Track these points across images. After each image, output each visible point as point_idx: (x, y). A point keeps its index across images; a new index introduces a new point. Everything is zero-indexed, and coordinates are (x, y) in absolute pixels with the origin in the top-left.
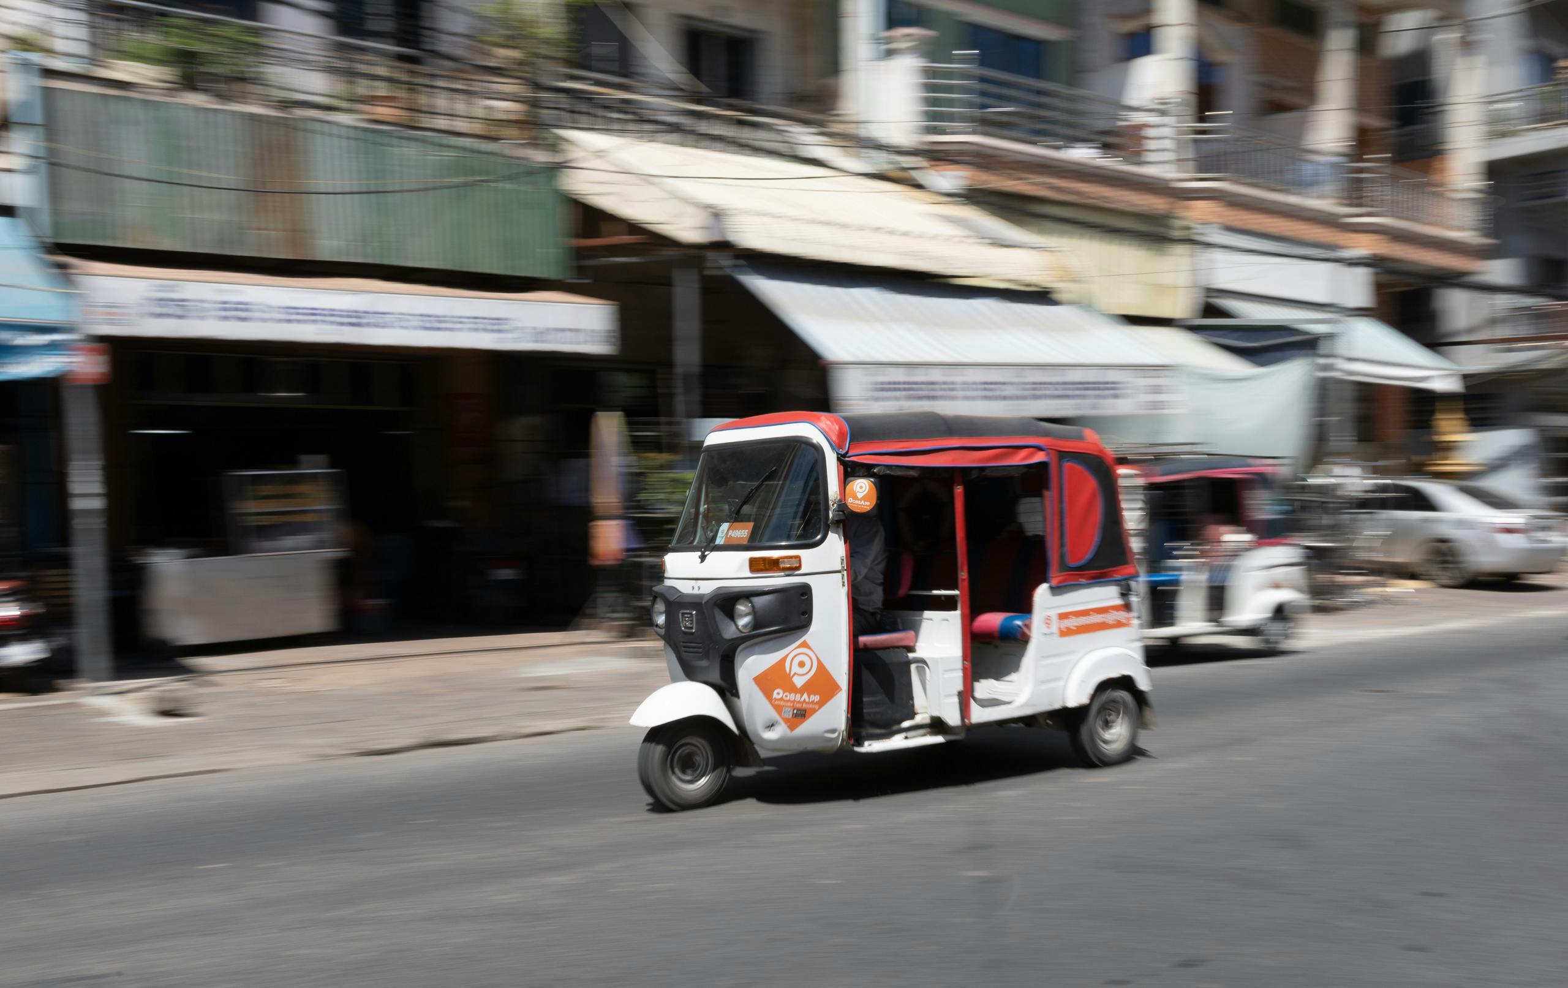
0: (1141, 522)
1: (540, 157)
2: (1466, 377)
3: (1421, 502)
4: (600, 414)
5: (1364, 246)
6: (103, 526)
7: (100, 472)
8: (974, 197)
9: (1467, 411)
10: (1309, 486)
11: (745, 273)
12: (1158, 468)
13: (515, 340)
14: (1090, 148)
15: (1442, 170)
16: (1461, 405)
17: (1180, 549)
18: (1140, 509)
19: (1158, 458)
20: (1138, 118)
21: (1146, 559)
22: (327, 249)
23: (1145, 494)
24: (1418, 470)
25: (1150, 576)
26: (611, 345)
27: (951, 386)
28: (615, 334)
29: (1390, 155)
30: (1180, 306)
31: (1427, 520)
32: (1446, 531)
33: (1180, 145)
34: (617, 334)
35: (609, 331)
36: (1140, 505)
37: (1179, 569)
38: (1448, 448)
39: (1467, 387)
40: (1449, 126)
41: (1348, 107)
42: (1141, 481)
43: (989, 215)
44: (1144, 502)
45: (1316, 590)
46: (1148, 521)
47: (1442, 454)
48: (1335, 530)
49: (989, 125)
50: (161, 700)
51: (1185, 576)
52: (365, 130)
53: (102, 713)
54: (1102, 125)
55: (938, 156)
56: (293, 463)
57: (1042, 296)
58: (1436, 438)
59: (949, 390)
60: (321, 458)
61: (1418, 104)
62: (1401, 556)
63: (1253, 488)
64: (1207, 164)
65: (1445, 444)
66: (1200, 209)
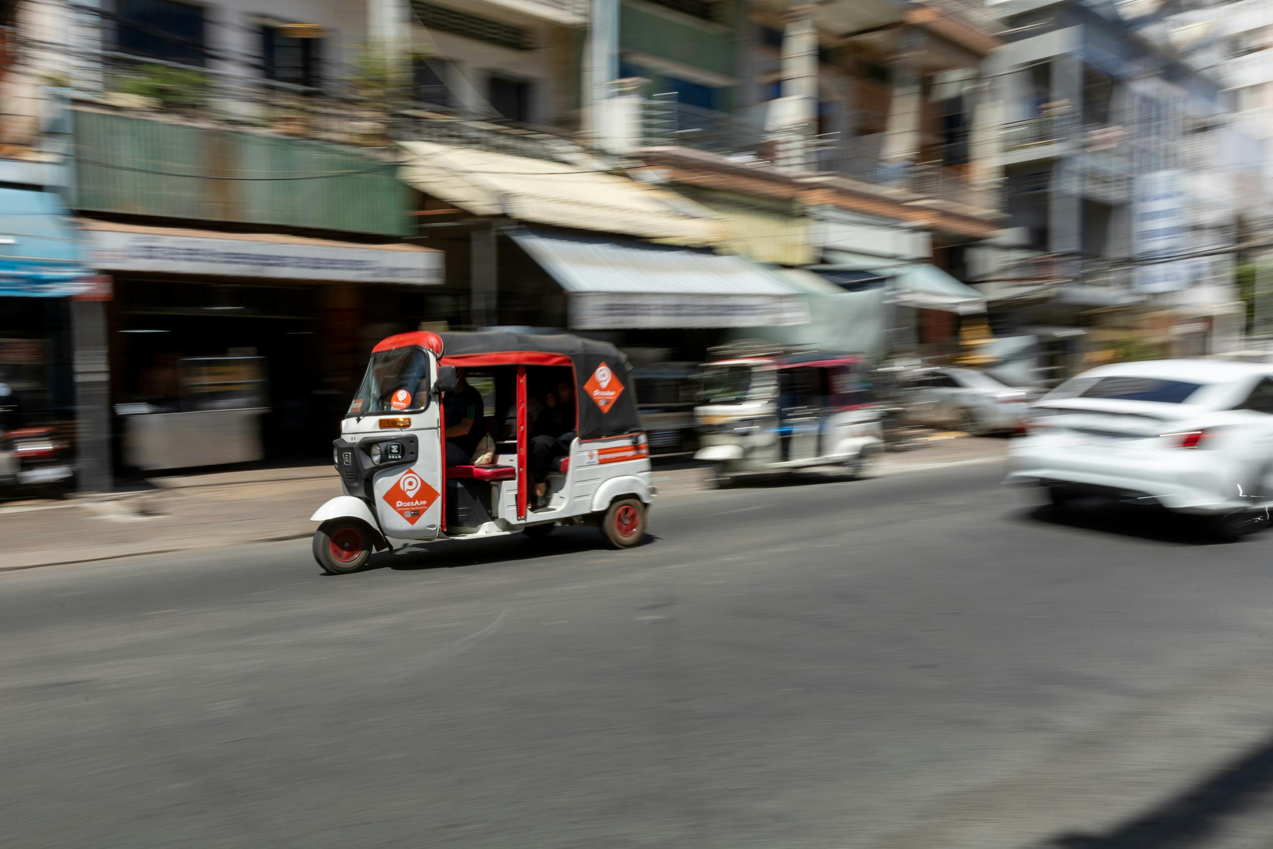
0: (774, 394)
1: (387, 157)
2: (989, 303)
3: (950, 382)
4: (423, 323)
5: (923, 220)
6: (108, 392)
7: (105, 357)
8: (673, 186)
9: (990, 324)
10: (879, 373)
11: (516, 235)
12: (786, 360)
13: (375, 275)
14: (749, 155)
15: (967, 173)
16: (986, 320)
17: (792, 411)
18: (775, 385)
19: (787, 353)
20: (771, 138)
21: (778, 416)
22: (255, 216)
23: (778, 376)
24: (951, 363)
25: (780, 429)
26: (439, 278)
27: (648, 307)
28: (442, 271)
29: (942, 160)
30: (798, 257)
31: (954, 395)
32: (967, 402)
33: (806, 155)
34: (443, 271)
35: (438, 270)
36: (774, 382)
37: (792, 425)
38: (970, 349)
39: (988, 309)
40: (970, 145)
41: (913, 130)
42: (775, 368)
43: (683, 197)
44: (778, 380)
45: (888, 438)
46: (779, 392)
47: (965, 353)
48: (895, 400)
49: (683, 141)
50: (143, 505)
51: (795, 429)
52: (282, 140)
53: (94, 514)
54: (754, 141)
55: (650, 160)
56: (224, 353)
57: (707, 250)
58: (961, 343)
59: (643, 310)
60: (252, 349)
61: (955, 130)
62: (943, 417)
63: (839, 374)
64: (825, 165)
65: (966, 347)
66: (815, 197)
